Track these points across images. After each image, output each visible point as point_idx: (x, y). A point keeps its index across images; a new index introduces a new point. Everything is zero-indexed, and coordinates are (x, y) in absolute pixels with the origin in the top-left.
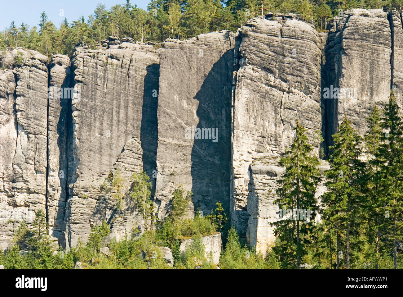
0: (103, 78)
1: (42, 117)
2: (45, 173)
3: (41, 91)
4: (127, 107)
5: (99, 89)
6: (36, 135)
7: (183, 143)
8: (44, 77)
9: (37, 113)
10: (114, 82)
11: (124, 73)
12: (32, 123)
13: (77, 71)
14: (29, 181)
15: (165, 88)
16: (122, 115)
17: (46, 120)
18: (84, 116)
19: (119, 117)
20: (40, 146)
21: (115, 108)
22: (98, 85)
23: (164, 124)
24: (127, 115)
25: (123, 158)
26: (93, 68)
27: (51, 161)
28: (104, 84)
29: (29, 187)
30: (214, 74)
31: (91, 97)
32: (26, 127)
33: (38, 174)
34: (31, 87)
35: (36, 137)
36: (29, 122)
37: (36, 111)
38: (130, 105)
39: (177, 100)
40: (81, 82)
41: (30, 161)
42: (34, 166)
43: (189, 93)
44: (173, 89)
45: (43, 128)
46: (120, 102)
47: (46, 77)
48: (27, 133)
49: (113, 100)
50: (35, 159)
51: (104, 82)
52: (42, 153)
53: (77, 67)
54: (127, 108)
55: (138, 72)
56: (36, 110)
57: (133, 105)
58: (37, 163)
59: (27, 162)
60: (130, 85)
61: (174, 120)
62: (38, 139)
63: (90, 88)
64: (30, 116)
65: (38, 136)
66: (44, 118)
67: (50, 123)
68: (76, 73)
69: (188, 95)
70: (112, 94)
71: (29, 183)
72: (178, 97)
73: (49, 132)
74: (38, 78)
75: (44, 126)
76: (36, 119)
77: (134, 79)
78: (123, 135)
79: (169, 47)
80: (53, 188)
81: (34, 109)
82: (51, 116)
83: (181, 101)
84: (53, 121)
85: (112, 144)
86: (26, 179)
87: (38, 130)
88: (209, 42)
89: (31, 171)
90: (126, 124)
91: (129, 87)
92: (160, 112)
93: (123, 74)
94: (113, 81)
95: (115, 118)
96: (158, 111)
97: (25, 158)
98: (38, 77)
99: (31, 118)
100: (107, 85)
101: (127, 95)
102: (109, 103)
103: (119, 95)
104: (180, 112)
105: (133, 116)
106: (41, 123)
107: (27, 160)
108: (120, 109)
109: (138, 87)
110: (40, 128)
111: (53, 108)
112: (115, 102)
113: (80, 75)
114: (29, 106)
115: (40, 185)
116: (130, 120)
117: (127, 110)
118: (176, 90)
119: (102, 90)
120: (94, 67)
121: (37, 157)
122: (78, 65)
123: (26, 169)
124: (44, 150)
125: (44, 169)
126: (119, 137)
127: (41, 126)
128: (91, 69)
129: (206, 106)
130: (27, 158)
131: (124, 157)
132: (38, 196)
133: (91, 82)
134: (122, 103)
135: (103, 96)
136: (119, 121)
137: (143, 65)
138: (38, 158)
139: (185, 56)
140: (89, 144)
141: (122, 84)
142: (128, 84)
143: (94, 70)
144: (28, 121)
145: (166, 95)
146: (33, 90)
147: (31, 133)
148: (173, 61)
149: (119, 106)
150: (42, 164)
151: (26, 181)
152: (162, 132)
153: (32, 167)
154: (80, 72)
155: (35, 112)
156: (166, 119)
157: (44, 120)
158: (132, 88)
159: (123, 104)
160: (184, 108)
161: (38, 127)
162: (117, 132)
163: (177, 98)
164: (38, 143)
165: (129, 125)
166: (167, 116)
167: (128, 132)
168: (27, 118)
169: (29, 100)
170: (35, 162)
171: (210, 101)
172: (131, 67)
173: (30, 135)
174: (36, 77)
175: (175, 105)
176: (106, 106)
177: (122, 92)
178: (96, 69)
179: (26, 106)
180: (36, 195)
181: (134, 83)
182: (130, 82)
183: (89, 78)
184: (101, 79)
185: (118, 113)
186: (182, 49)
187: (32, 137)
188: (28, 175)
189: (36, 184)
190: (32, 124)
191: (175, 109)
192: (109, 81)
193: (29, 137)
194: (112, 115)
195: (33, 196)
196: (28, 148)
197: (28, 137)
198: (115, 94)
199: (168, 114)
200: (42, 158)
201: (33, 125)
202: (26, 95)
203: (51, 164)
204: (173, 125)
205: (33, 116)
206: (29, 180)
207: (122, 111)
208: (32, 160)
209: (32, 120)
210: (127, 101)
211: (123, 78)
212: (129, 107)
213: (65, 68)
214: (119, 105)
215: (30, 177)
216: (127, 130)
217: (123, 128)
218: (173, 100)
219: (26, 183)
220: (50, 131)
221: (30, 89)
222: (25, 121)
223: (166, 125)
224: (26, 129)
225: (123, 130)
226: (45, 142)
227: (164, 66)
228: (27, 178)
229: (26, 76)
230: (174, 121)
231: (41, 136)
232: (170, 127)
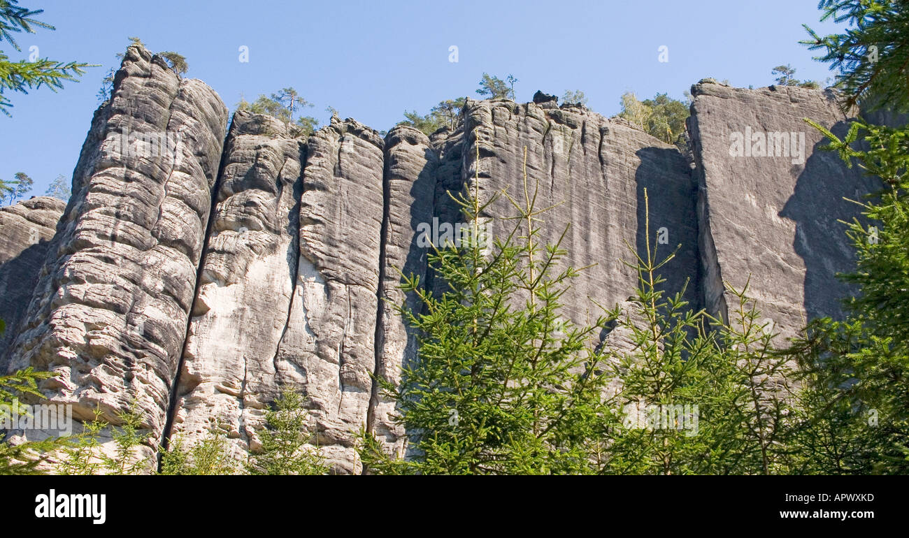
0: (543, 156)
1: (367, 244)
2: (369, 389)
3: (370, 185)
4: (605, 228)
5: (535, 176)
6: (351, 286)
7: (791, 305)
8: (377, 157)
9: (356, 232)
10: (571, 168)
11: (592, 152)
12: (343, 254)
13: (480, 131)
14: (325, 405)
15: (720, 174)
16: (596, 244)
17: (377, 253)
18: (502, 232)
19: (587, 248)
20: (361, 315)
21: (576, 224)
22: (532, 167)
23: (732, 255)
24: (607, 248)
25: (615, 345)
26: (519, 130)
27: (389, 357)
28: (546, 168)
29: (324, 423)
30: (827, 159)
31: (518, 190)
32: (326, 263)
33: (348, 393)
34: (345, 173)
35: (350, 291)
36: (335, 251)
37: (353, 227)
38: (614, 222)
39: (754, 204)
40: (492, 154)
41: (331, 353)
42: (338, 367)
43: (778, 192)
44: (739, 180)
45: (369, 272)
46: (587, 212)
47: (381, 158)
48: (326, 280)
49: (571, 206)
50: (343, 347)
51: (546, 163)
52: (366, 333)
53: (479, 123)
54: (607, 230)
55: (624, 156)
56: (355, 225)
57: (621, 225)
58: (350, 359)
59: (321, 355)
60: (609, 180)
61: (755, 248)
62: (355, 295)
63: (515, 171)
64: (337, 237)
65: (355, 289)
66: (373, 248)
67: (390, 259)
68: (478, 134)
69: (777, 196)
70: (568, 192)
71: (322, 413)
72: (754, 197)
73: (385, 283)
74: (361, 157)
75: (372, 266)
76: (353, 246)
77: (617, 168)
78: (602, 291)
79: (714, 94)
80: (390, 434)
81: (349, 221)
82: (393, 244)
83: (763, 208)
84: (397, 256)
85: (575, 308)
86: (315, 399)
87: (357, 273)
88: (800, 97)
89: (330, 381)
90: (608, 267)
91: (606, 183)
92: (718, 225)
93: (591, 155)
94: (568, 166)
95: (579, 248)
96: (711, 224)
97: (317, 342)
98: (363, 155)
99: (341, 241)
100: (555, 170)
101: (605, 199)
102: (562, 210)
103: (586, 198)
104: (766, 233)
105: (621, 249)
106: (366, 257)
107: (324, 346)
108: (589, 229)
109: (628, 186)
110: (363, 269)
111: (400, 225)
112: (576, 210)
113: (487, 139)
114: (338, 214)
115: (355, 420)
116: (617, 258)
117: (607, 235)
118: (746, 181)
119: (543, 180)
120: (521, 128)
121: (348, 343)
122: (482, 117)
123: (316, 371)
124: (371, 325)
125: (365, 378)
126: (591, 294)
127: (366, 266)
128: (514, 133)
129: (825, 226)
130: (323, 342)
131: (619, 342)
132: (348, 453)
133: (515, 158)
134: (593, 216)
135: (547, 193)
136: (588, 257)
137: (632, 143)
138: (354, 345)
139: (753, 116)
140: (518, 301)
141: (590, 174)
142: (604, 177)
143: (521, 134)
144: (331, 248)
145: (725, 189)
146: (348, 178)
147: (338, 280)
148: (729, 122)
149: (586, 222)
150: (363, 363)
151: (317, 406)
152: (732, 274)
153: (334, 369)
154: (487, 133)
155: (351, 229)
156: (734, 242)
157: (372, 251)
158: (615, 186)
159: (596, 218)
160: (774, 224)
161: (358, 266)
162: (586, 282)
163: (751, 199)
164: (355, 307)
165: (615, 270)
166: (737, 237)
167: (615, 286)
168: (330, 242)
169: (339, 200)
170: (345, 355)
171: (832, 215)
172: (605, 143)
173: (334, 284)
174: (357, 153)
175: (751, 215)
176: (556, 216)
177: (591, 192)
178: (525, 134)
179: (327, 213)
180: (342, 448)
181: (617, 176)
182: (609, 174)
183: (510, 148)
184: (538, 154)
185: (586, 238)
186: (744, 101)
187: (341, 289)
188: (323, 388)
189: (342, 416)
190: (342, 256)
191: (754, 225)
192: (558, 163)
193: (333, 288)
194: (572, 240)
195: (332, 451)
196: (328, 317)
197: (328, 290)
198: (575, 193)
199: (737, 233)
200: (363, 346)
201: (344, 259)
202: (330, 189)
203: (389, 364)
204: (755, 259)
205: (345, 237)
206: (324, 402)
207: (594, 235)
208: (336, 350)
209: (343, 247)
210: (605, 214)
211: (590, 163)
212: (610, 228)
213: (425, 150)
214: (587, 219)
215: (327, 393)
216: (611, 282)
217: (599, 274)
218: (744, 203)
219: (315, 411)
220: (389, 278)
221: (341, 175)
222: (325, 248)
223: (738, 257)
224: (323, 268)
225: (601, 279)
226: (373, 307)
227: (708, 129)
228: (318, 395)
229: (332, 149)
230: (758, 251)
231: (364, 289)
232: (748, 263)
